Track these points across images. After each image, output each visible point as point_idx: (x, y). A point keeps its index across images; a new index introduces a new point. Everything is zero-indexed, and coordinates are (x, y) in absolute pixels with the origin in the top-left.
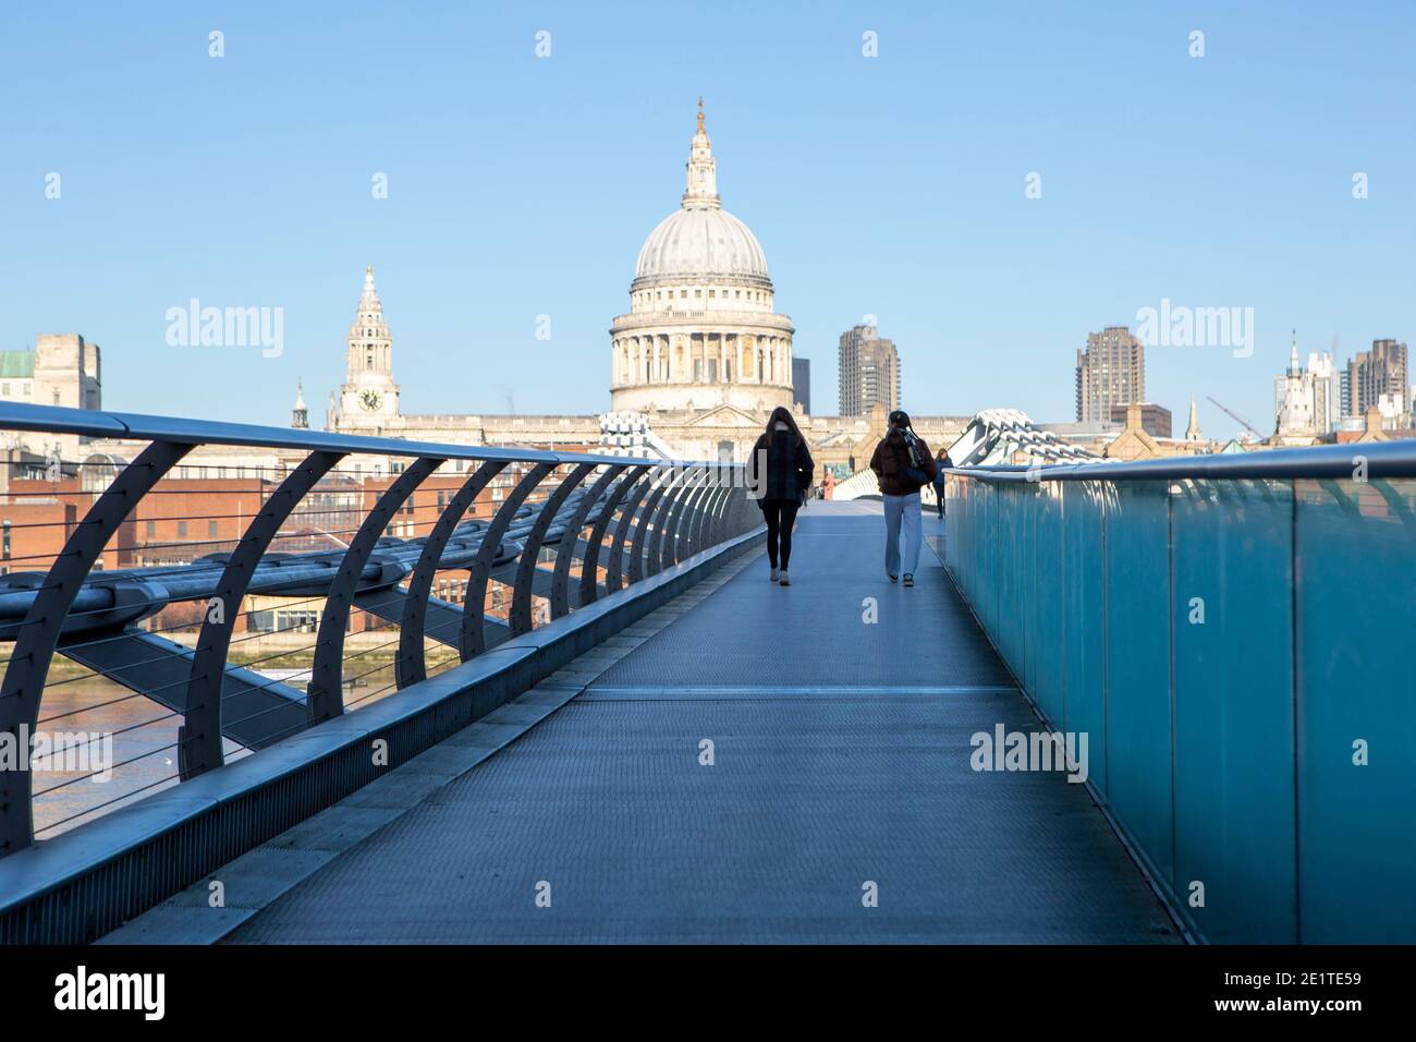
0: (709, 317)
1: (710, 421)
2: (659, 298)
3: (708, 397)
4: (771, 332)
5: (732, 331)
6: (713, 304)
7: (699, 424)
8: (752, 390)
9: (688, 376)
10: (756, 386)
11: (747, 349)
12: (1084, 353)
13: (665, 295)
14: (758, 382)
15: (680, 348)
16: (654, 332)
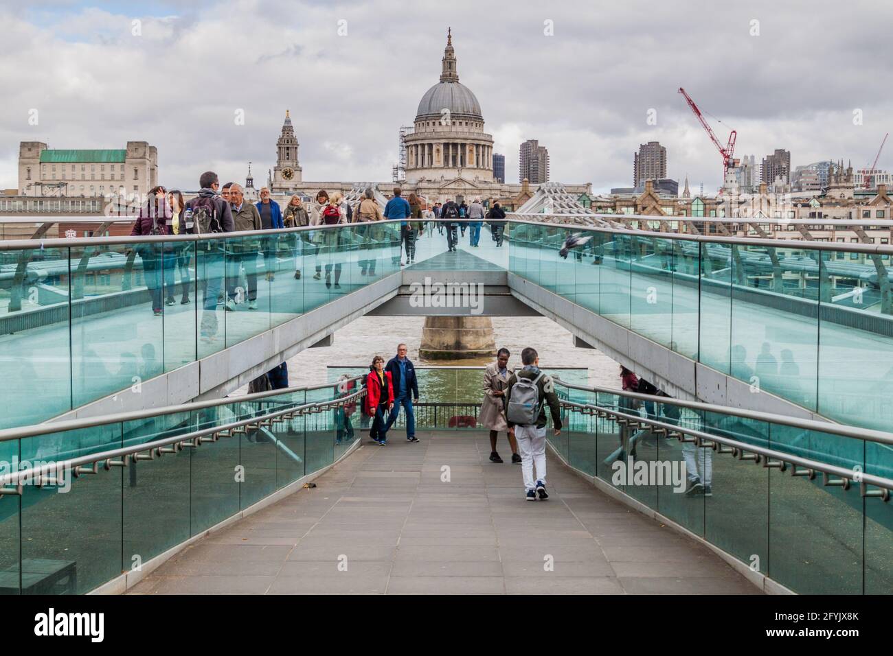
0: (452, 135)
1: (452, 186)
2: (428, 125)
3: (451, 174)
4: (482, 143)
5: (464, 142)
6: (454, 129)
7: (447, 187)
8: (474, 171)
9: (442, 164)
10: (475, 169)
11: (471, 151)
12: (638, 154)
13: (431, 123)
14: (476, 167)
15: (438, 150)
16: (426, 142)
